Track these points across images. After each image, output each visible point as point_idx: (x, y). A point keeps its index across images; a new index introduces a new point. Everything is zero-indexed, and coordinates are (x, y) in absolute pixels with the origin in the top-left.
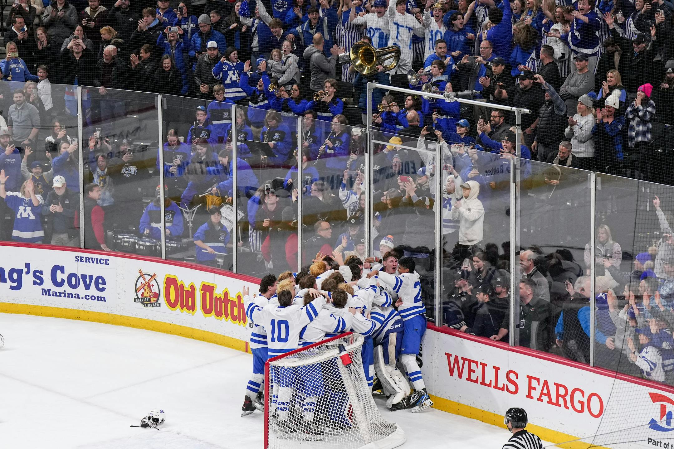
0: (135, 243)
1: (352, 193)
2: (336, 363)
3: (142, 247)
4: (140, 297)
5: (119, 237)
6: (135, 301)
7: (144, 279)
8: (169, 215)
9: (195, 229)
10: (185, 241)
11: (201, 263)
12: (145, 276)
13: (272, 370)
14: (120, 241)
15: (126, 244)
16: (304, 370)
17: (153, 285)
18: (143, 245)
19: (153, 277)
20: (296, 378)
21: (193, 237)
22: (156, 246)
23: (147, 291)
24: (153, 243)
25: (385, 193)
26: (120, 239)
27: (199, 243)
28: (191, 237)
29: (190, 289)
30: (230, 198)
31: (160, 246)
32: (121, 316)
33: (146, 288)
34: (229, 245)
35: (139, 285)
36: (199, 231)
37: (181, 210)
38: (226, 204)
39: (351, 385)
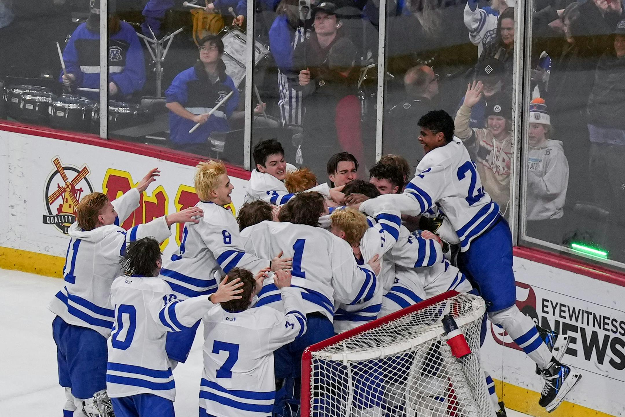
0: (46, 105)
1: (489, 12)
2: (440, 354)
3: (60, 114)
4: (55, 212)
5: (16, 91)
6: (45, 222)
7: (64, 178)
8: (116, 50)
9: (167, 79)
10: (147, 101)
11: (178, 147)
12: (66, 172)
13: (316, 368)
14: (16, 101)
15: (30, 107)
16: (380, 367)
17: (81, 190)
18: (62, 109)
19: (82, 173)
20: (364, 384)
21: (163, 95)
22: (88, 112)
23: (70, 202)
24: (82, 104)
25: (560, 12)
26: (18, 96)
27: (174, 106)
28: (159, 95)
29: (155, 201)
30: (240, 17)
31: (98, 111)
32: (16, 250)
33: (67, 195)
34: (236, 115)
35: (53, 189)
36: (175, 83)
37: (142, 40)
38: (232, 28)
39: (470, 398)
